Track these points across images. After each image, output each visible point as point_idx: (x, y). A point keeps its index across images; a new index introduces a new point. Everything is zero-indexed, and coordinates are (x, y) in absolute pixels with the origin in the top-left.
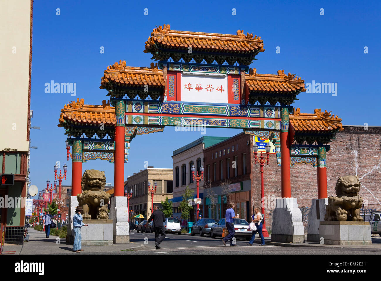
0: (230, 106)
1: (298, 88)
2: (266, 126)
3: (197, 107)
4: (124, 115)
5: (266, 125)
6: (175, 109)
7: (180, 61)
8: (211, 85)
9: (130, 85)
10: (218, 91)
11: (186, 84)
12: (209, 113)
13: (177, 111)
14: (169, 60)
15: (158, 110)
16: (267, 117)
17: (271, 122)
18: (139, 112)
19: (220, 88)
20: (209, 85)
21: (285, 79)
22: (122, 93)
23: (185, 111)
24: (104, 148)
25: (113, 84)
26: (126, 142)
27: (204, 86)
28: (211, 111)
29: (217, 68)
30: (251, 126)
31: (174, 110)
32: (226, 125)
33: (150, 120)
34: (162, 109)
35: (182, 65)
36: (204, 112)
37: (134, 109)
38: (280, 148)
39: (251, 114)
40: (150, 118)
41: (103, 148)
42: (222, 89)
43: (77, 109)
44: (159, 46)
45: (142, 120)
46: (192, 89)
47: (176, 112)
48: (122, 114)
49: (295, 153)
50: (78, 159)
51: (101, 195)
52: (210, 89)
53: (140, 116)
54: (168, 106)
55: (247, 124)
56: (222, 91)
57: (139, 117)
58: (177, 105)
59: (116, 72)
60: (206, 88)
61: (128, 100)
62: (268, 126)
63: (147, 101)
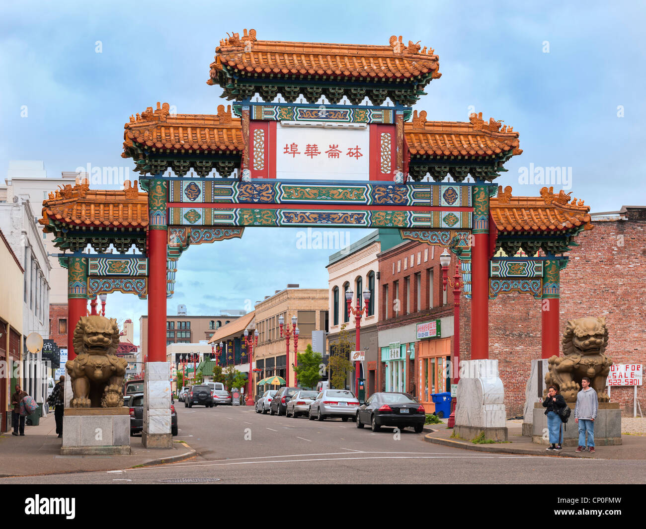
0: (374, 186)
1: (507, 148)
2: (443, 222)
3: (308, 190)
4: (165, 208)
5: (444, 220)
6: (264, 193)
7: (276, 100)
8: (335, 146)
9: (175, 151)
10: (350, 156)
11: (287, 145)
12: (332, 199)
13: (268, 197)
14: (253, 100)
15: (231, 198)
16: (446, 204)
17: (453, 214)
18: (195, 201)
19: (354, 151)
20: (332, 146)
21: (483, 130)
22: (162, 166)
23: (284, 198)
24: (128, 272)
25: (142, 149)
26: (170, 260)
27: (323, 148)
28: (335, 197)
29: (347, 112)
30: (414, 224)
31: (262, 196)
32: (364, 223)
33: (216, 217)
34: (239, 195)
35: (278, 107)
36: (321, 199)
37: (184, 195)
38: (469, 265)
39: (414, 201)
40: (216, 212)
41: (126, 272)
42: (357, 152)
43: (75, 199)
44: (231, 72)
45: (199, 216)
46: (299, 153)
47: (265, 199)
48: (161, 206)
49: (500, 273)
50: (77, 293)
51: (109, 364)
52: (333, 152)
53: (196, 209)
54: (251, 189)
55: (406, 219)
56: (357, 157)
57: (195, 211)
58: (269, 186)
59: (148, 126)
60: (326, 152)
61: (173, 179)
62: (447, 223)
63: (210, 179)
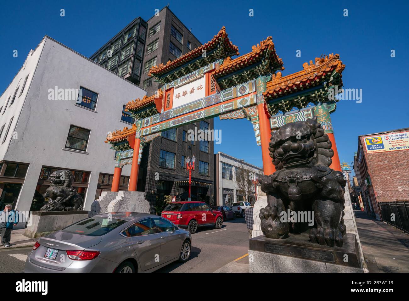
0: (206, 99)
4: (140, 131)
5: (240, 103)
10: (199, 90)
11: (177, 95)
12: (190, 110)
13: (168, 117)
15: (157, 121)
16: (240, 95)
17: (244, 99)
19: (200, 87)
20: (192, 88)
23: (173, 116)
26: (140, 149)
27: (189, 91)
30: (224, 110)
31: (166, 117)
32: (202, 117)
33: (153, 129)
34: (159, 119)
35: (174, 82)
36: (185, 111)
37: (145, 124)
38: (258, 124)
39: (224, 99)
45: (148, 131)
46: (180, 96)
49: (278, 125)
53: (148, 128)
54: (163, 116)
55: (220, 109)
58: (168, 112)
62: (241, 105)
